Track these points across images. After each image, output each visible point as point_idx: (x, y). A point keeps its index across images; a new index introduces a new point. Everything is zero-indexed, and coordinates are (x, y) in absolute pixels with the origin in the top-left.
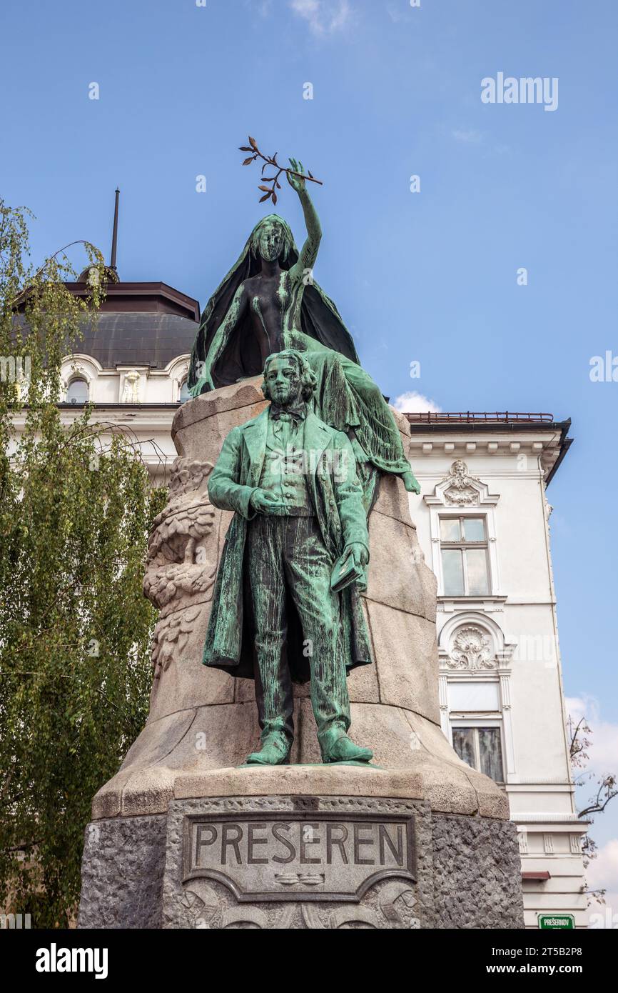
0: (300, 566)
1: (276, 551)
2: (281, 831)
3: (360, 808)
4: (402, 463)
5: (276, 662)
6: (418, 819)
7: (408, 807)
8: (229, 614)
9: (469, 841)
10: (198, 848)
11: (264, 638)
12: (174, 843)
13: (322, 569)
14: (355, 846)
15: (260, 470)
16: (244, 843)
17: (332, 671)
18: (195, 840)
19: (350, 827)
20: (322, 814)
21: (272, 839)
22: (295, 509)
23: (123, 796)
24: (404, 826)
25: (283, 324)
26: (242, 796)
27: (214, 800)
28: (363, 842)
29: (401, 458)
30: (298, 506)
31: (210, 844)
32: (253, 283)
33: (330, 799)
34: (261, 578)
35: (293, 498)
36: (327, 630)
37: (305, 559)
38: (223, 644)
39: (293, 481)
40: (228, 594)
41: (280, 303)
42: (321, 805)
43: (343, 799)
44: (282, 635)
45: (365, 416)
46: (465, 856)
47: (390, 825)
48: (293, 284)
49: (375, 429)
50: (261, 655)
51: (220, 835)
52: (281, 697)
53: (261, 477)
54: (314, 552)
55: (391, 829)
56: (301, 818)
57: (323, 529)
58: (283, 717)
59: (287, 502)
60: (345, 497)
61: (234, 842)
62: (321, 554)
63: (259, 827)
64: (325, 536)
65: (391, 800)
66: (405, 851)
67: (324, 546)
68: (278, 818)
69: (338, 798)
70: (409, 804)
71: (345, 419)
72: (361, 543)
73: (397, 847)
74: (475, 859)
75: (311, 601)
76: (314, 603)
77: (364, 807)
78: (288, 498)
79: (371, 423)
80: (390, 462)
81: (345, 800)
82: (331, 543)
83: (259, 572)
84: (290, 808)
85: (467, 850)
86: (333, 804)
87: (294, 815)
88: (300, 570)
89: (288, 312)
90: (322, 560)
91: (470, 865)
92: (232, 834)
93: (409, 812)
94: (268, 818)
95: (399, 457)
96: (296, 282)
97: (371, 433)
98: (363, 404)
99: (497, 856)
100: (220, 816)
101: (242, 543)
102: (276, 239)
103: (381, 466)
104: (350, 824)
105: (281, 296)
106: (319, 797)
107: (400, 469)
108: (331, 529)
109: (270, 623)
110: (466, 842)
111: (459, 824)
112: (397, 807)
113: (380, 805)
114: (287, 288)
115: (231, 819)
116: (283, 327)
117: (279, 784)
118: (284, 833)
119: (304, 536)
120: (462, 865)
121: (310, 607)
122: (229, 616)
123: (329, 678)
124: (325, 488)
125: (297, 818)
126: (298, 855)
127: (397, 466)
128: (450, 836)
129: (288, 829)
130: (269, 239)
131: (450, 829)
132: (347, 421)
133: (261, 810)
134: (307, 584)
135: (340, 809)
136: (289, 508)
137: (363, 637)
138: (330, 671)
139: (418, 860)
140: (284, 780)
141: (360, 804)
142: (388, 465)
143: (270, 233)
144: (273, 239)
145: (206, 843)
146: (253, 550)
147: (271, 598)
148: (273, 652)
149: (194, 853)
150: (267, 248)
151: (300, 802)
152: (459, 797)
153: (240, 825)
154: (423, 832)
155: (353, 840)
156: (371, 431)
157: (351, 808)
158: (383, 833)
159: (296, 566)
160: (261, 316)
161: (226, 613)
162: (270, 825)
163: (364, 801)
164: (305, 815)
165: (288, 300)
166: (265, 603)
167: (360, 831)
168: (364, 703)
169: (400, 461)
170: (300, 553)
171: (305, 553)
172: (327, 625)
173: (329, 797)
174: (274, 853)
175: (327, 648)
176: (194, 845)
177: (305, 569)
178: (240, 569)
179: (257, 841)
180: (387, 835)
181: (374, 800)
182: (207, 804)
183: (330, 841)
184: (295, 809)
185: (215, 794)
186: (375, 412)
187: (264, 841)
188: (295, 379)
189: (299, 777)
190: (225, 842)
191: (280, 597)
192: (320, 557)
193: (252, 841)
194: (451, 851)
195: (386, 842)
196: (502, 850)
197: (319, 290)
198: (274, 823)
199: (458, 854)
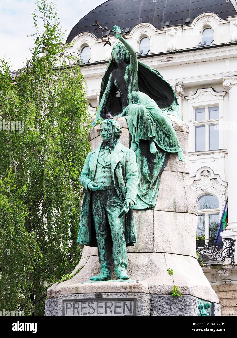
0: (109, 208)
1: (101, 203)
2: (91, 304)
3: (117, 296)
4: (177, 148)
5: (103, 244)
6: (138, 299)
7: (135, 295)
8: (83, 228)
9: (168, 303)
10: (67, 310)
11: (99, 235)
12: (60, 308)
13: (117, 209)
14: (115, 308)
15: (94, 172)
16: (79, 308)
17: (119, 247)
18: (66, 307)
19: (113, 303)
20: (103, 299)
21: (88, 307)
22: (106, 187)
23: (54, 291)
24: (133, 302)
25: (128, 90)
26: (79, 293)
27: (71, 295)
28: (118, 307)
29: (177, 146)
30: (107, 186)
31: (70, 309)
32: (115, 72)
33: (107, 294)
34: (96, 214)
35: (105, 183)
36: (116, 233)
37: (111, 206)
38: (81, 239)
39: (106, 176)
40: (82, 221)
41: (125, 81)
42: (104, 296)
43: (111, 293)
44: (106, 233)
45: (160, 130)
46: (166, 308)
47: (128, 301)
48: (130, 72)
49: (165, 135)
50: (98, 241)
51: (73, 306)
52: (106, 256)
53: (95, 175)
54: (115, 202)
55: (128, 303)
56: (97, 300)
57: (118, 193)
58: (107, 263)
59: (103, 185)
60: (129, 179)
61: (77, 308)
62: (118, 203)
63: (84, 303)
64: (119, 196)
65: (128, 293)
66: (133, 309)
67: (119, 199)
68: (90, 300)
69: (109, 293)
70: (135, 294)
71: (148, 135)
72: (130, 199)
73: (130, 308)
74: (171, 309)
75: (112, 222)
76: (113, 223)
77: (118, 296)
78: (103, 183)
79: (163, 133)
80: (172, 148)
81: (112, 294)
82: (122, 198)
83: (95, 212)
84: (94, 297)
85: (167, 306)
86: (108, 295)
87: (95, 299)
88: (109, 210)
89: (130, 84)
90: (118, 205)
91: (168, 311)
92: (76, 305)
93: (135, 297)
94: (87, 300)
95: (176, 146)
96: (132, 71)
97: (163, 137)
98: (159, 125)
99: (180, 308)
100: (72, 300)
101: (88, 201)
102: (120, 54)
103: (168, 151)
104: (114, 301)
105: (125, 79)
106: (103, 293)
107: (176, 151)
108: (122, 193)
109: (100, 230)
110: (167, 304)
111: (164, 298)
112: (131, 295)
113: (124, 295)
114: (129, 75)
115: (75, 301)
116: (128, 92)
117: (91, 289)
118: (92, 305)
119: (111, 196)
120: (165, 311)
121: (112, 224)
122: (83, 229)
123: (118, 250)
124: (119, 177)
125: (96, 300)
126: (96, 312)
127: (175, 150)
128: (160, 302)
129: (93, 304)
130: (117, 54)
131: (160, 300)
132: (148, 136)
133: (85, 298)
134: (111, 215)
135: (110, 297)
136: (104, 187)
137: (133, 233)
138: (118, 247)
139: (138, 312)
140: (93, 288)
141: (117, 295)
142: (171, 150)
143: (118, 52)
144: (119, 55)
145: (69, 308)
146: (93, 203)
147: (100, 221)
148: (102, 240)
149: (66, 311)
150: (117, 58)
151: (97, 295)
152: (166, 289)
153: (79, 303)
154: (140, 303)
155: (114, 307)
156: (163, 136)
157: (114, 297)
158: (125, 304)
159: (108, 209)
160: (119, 88)
161: (82, 228)
162: (87, 303)
163: (118, 294)
164: (98, 299)
165: (129, 79)
166: (98, 223)
167: (117, 303)
168: (147, 252)
169: (176, 147)
170: (109, 203)
171: (111, 203)
172: (117, 231)
173: (106, 293)
174: (89, 311)
175: (117, 239)
176: (66, 309)
177: (111, 209)
178: (88, 211)
179: (84, 308)
180: (126, 305)
181: (122, 293)
182: (69, 296)
183: (106, 307)
184: (96, 297)
185: (72, 293)
186: (164, 127)
187: (86, 308)
188: (110, 132)
189: (97, 287)
190: (74, 308)
191: (104, 220)
192: (117, 204)
193: (82, 308)
194: (160, 307)
195: (126, 307)
196: (183, 306)
197: (148, 68)
198: (89, 302)
199: (164, 308)
